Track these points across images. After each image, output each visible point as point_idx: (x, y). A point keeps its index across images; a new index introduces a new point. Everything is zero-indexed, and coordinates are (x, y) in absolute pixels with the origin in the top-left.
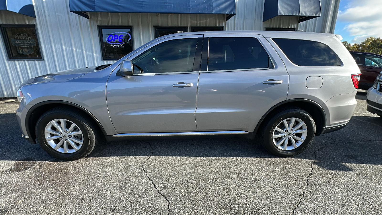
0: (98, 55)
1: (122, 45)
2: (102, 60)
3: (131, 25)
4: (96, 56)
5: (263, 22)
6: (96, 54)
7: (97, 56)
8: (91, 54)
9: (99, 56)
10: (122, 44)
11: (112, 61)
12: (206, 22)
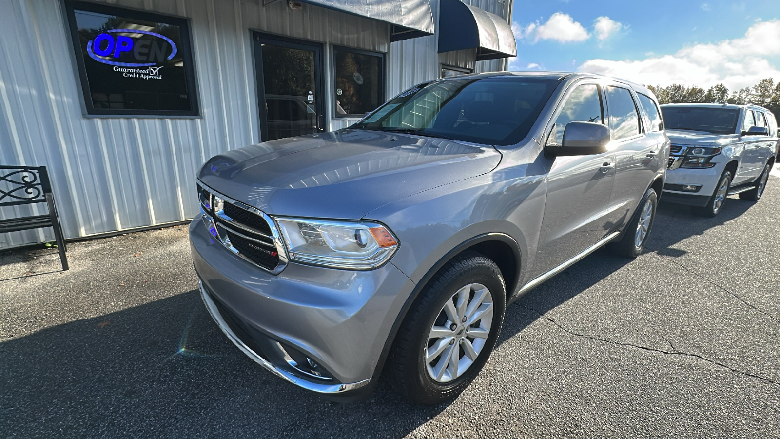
0: (65, 99)
1: (154, 72)
2: (84, 116)
3: (183, 13)
4: (56, 101)
5: (438, 52)
6: (55, 94)
7: (61, 104)
8: (34, 92)
9: (70, 100)
10: (154, 70)
11: (124, 118)
12: (358, 38)
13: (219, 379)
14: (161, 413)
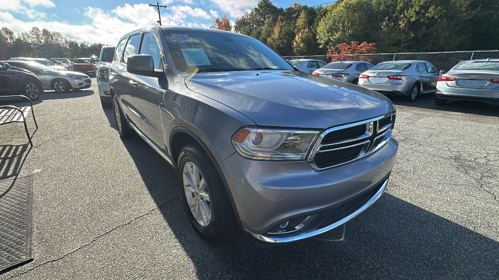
13: (366, 241)
14: (408, 260)
